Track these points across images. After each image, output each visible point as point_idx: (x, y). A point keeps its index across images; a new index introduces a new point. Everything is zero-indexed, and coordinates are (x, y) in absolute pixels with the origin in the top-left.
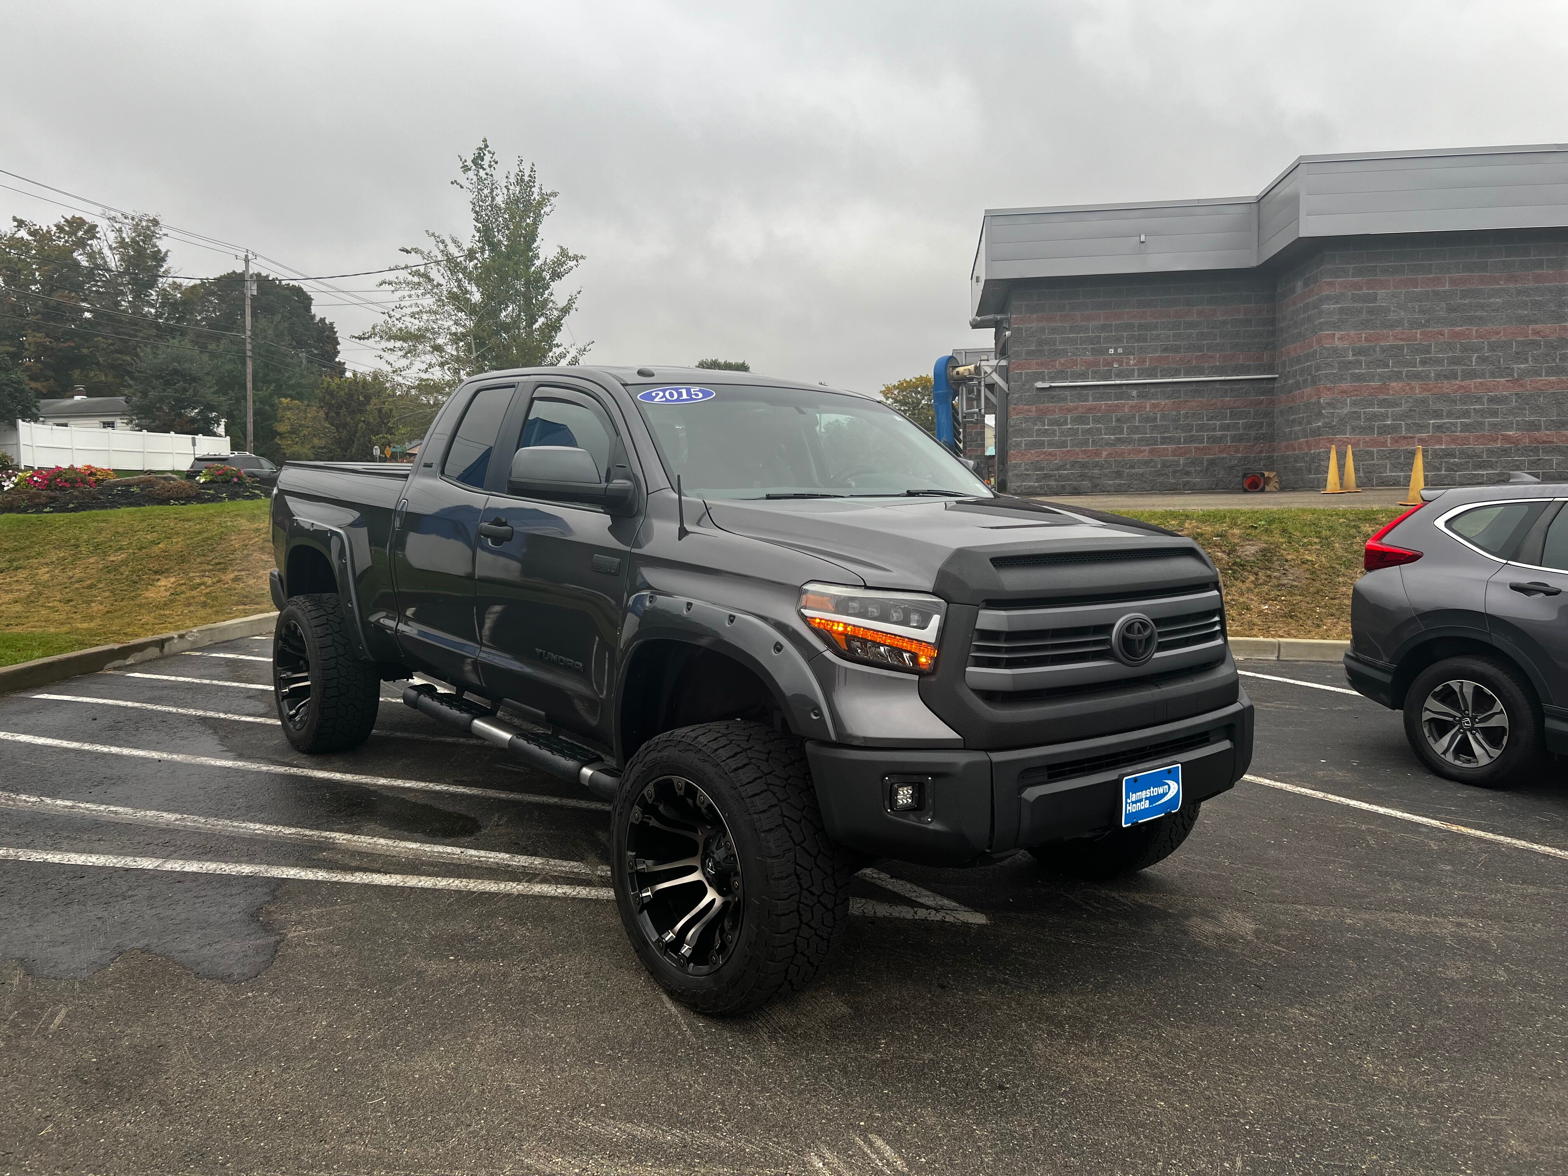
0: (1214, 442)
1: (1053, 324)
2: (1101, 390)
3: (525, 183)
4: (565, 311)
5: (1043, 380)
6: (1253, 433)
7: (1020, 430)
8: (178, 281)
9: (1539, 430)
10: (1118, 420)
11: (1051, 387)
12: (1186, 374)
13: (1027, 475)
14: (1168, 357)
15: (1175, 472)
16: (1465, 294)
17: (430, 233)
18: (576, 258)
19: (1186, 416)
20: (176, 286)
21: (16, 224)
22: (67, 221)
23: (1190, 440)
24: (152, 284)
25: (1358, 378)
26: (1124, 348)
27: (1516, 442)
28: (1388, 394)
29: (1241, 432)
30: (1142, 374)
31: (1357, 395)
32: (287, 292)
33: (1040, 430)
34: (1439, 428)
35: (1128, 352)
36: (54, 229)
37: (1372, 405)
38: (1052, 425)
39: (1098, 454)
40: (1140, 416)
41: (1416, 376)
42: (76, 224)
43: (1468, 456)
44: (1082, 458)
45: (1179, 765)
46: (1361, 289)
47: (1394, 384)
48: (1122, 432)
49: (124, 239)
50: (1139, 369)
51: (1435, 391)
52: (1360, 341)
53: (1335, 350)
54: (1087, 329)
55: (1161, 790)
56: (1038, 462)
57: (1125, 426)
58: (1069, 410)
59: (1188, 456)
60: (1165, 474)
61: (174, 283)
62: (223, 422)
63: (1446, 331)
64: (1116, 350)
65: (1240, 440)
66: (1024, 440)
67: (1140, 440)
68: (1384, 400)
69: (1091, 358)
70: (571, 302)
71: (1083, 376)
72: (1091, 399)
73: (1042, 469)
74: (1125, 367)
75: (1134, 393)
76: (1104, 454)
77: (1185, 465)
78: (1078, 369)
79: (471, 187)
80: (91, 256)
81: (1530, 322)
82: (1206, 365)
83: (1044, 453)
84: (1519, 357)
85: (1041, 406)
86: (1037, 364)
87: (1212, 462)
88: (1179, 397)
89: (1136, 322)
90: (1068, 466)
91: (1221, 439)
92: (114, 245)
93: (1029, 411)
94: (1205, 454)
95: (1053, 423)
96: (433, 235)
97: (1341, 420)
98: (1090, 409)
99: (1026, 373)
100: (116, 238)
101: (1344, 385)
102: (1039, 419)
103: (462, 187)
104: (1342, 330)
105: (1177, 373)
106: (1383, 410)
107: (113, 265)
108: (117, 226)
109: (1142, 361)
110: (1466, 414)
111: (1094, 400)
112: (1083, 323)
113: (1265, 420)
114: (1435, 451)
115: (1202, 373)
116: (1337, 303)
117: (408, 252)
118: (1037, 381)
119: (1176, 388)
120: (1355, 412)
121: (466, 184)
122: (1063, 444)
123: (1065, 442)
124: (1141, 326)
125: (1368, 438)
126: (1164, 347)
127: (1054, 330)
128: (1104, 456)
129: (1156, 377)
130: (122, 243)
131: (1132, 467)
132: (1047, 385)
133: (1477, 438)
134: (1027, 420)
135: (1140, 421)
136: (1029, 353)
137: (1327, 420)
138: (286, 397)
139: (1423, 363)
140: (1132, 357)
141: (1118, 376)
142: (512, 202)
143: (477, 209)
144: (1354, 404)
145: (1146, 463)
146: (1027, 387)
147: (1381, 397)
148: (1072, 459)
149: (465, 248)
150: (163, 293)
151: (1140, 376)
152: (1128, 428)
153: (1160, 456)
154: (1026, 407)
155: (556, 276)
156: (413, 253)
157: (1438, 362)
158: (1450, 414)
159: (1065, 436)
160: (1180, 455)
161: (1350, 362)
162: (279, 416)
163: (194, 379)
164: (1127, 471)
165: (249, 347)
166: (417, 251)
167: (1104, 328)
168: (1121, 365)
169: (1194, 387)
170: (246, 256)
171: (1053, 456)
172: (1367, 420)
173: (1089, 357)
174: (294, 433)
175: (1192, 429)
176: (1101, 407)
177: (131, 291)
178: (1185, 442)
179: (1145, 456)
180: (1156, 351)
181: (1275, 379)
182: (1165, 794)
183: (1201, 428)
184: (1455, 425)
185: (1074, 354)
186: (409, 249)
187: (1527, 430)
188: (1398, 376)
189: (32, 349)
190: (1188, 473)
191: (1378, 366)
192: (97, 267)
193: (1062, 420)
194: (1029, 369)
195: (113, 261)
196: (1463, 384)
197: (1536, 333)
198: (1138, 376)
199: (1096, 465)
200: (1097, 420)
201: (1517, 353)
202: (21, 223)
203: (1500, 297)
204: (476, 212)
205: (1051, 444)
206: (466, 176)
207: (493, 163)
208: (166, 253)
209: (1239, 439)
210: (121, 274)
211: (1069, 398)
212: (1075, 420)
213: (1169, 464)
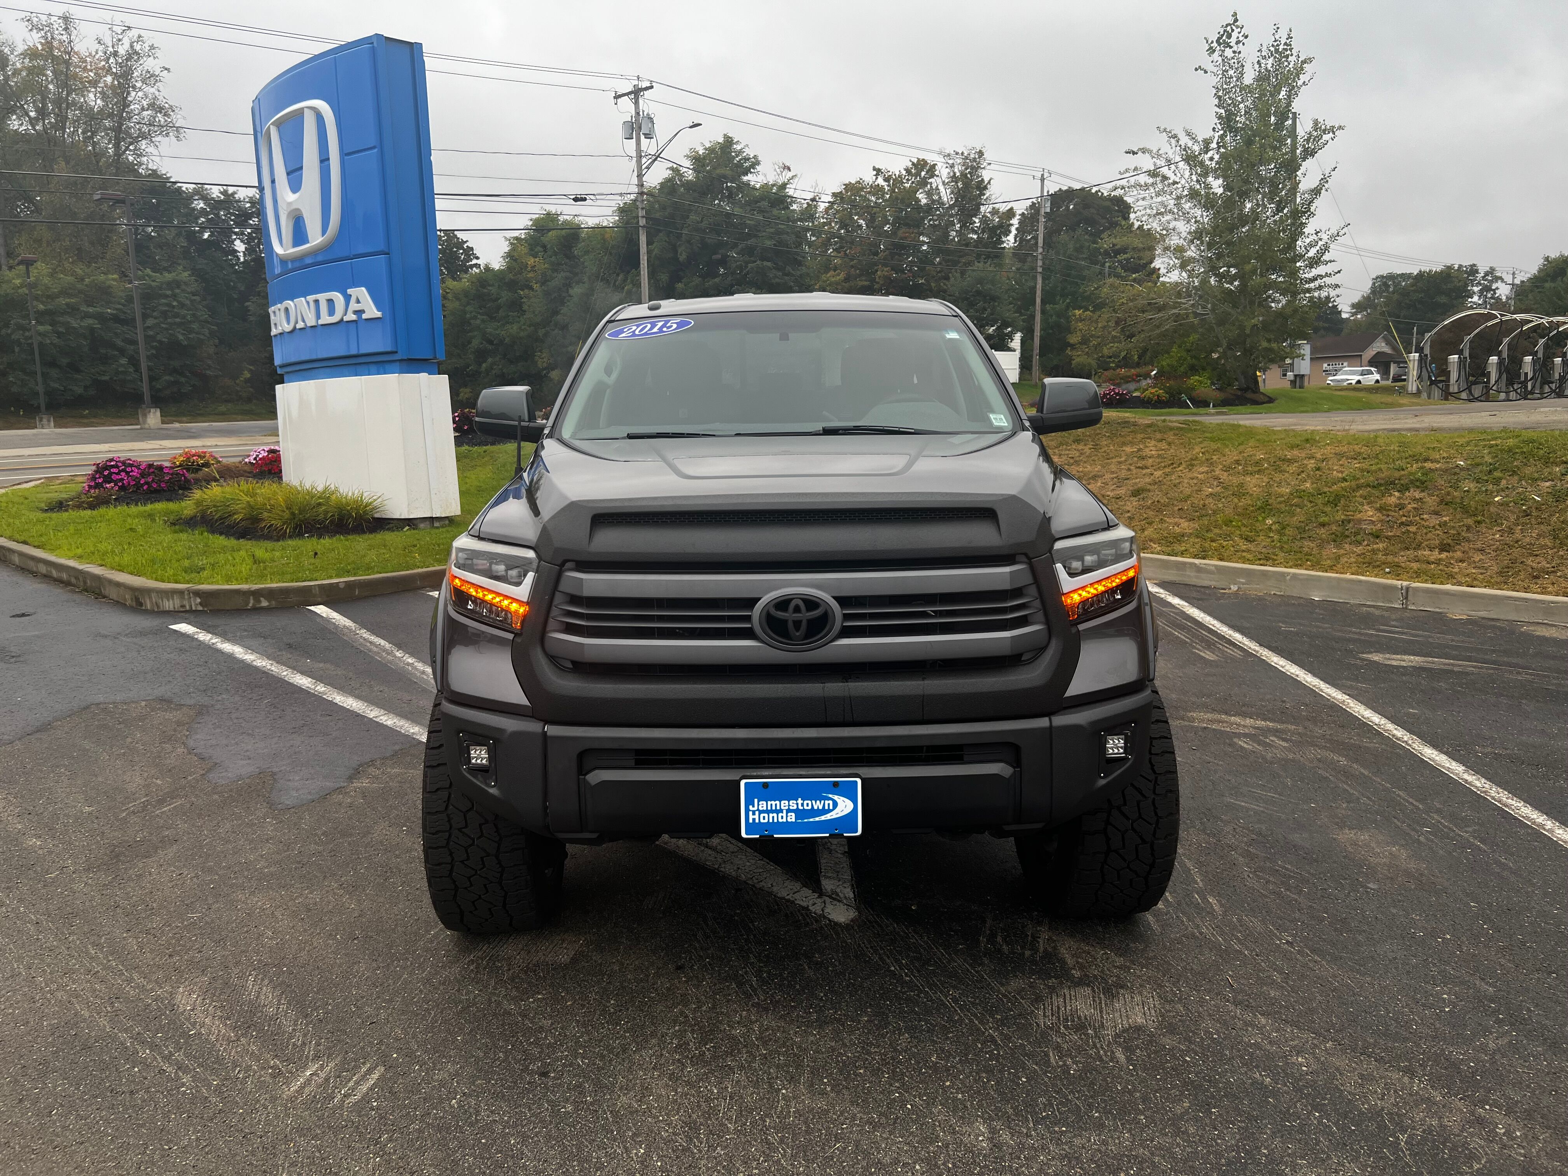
3: (1280, 52)
4: (1316, 192)
8: (997, 206)
17: (1162, 129)
18: (1332, 130)
20: (995, 212)
21: (875, 173)
22: (913, 164)
24: (976, 211)
32: (1108, 203)
36: (904, 172)
42: (920, 165)
45: (859, 781)
49: (955, 173)
55: (818, 805)
61: (994, 208)
62: (1018, 337)
70: (1324, 180)
79: (1215, 70)
80: (929, 194)
92: (947, 181)
96: (1165, 130)
100: (949, 173)
103: (1206, 72)
107: (945, 199)
108: (951, 162)
117: (1134, 153)
121: (1210, 67)
130: (954, 178)
138: (1079, 309)
142: (1262, 78)
143: (1220, 94)
149: (1200, 139)
150: (984, 220)
155: (1309, 153)
156: (1140, 153)
162: (1073, 327)
163: (994, 299)
165: (1040, 263)
166: (1144, 151)
170: (1043, 175)
174: (1085, 344)
177: (959, 222)
182: (824, 811)
186: (1135, 150)
189: (881, 282)
192: (933, 201)
195: (946, 195)
202: (878, 171)
204: (1219, 98)
206: (1211, 59)
207: (1241, 38)
208: (989, 182)
210: (951, 207)
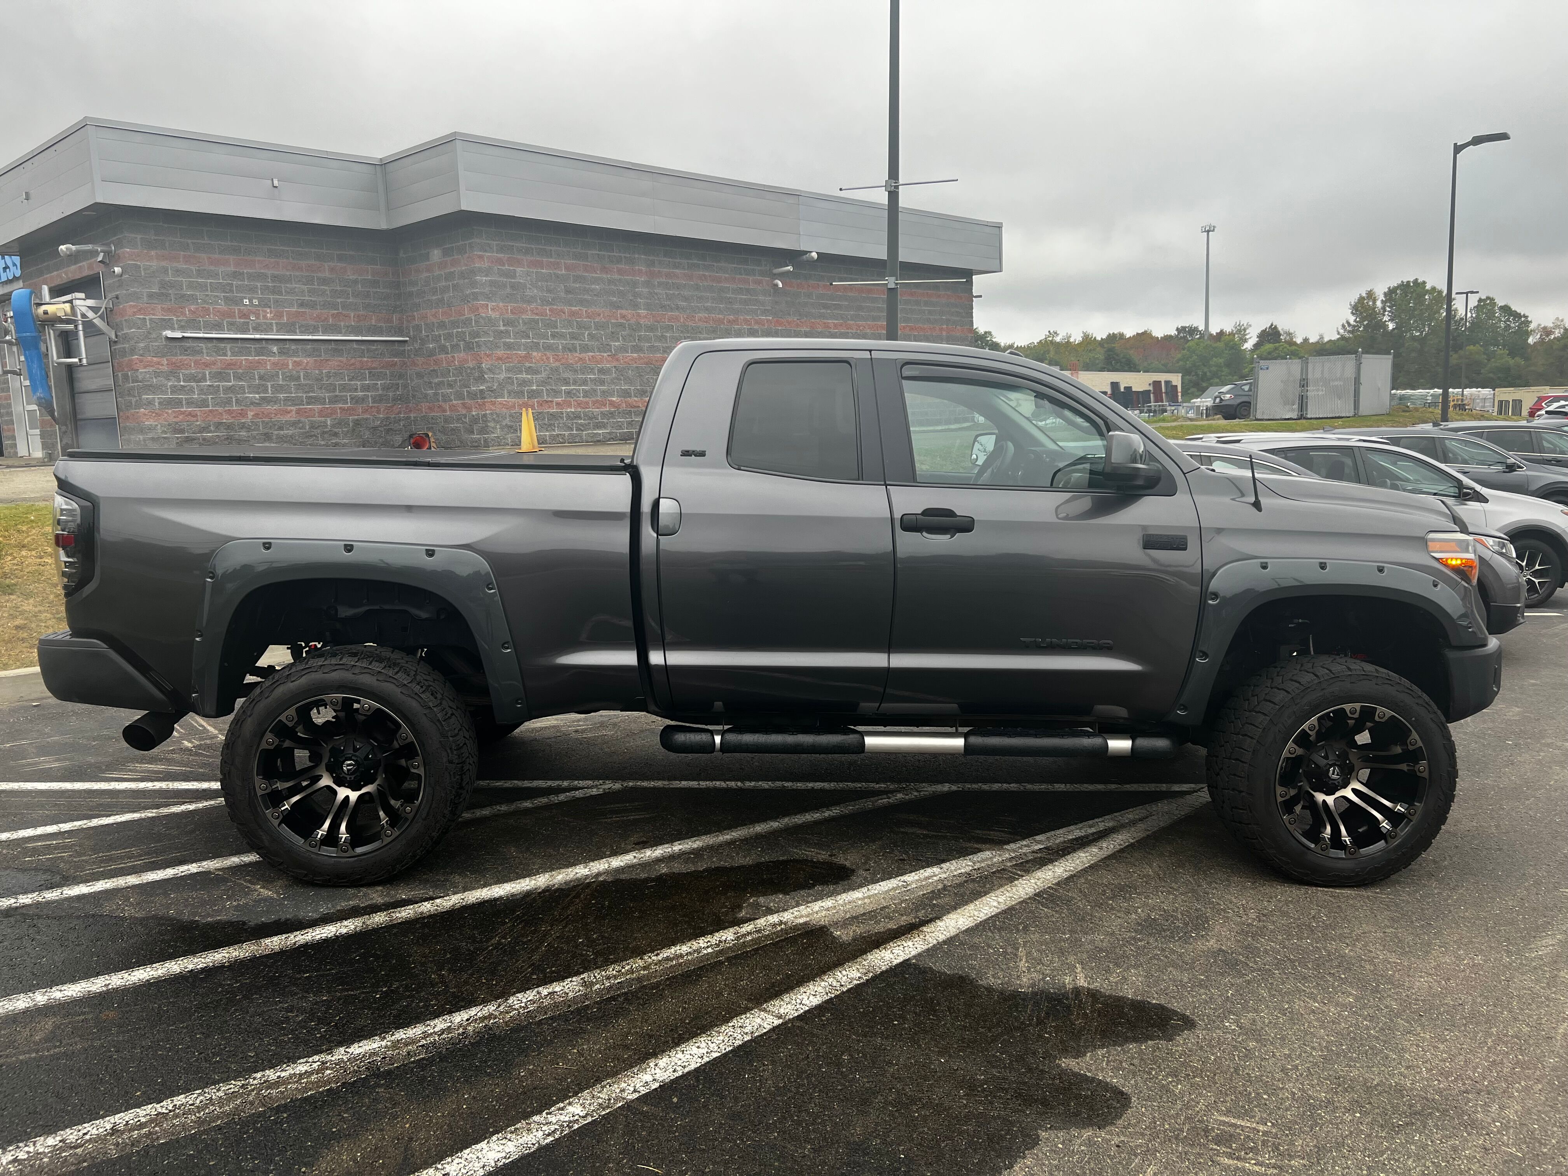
0: (357, 402)
1: (175, 264)
2: (239, 344)
5: (173, 329)
6: (391, 394)
7: (151, 386)
9: (630, 397)
10: (261, 378)
11: (183, 337)
12: (325, 332)
13: (164, 438)
14: (304, 313)
15: (324, 433)
16: (577, 279)
19: (329, 377)
23: (334, 400)
25: (509, 347)
26: (260, 300)
27: (618, 407)
28: (532, 363)
29: (380, 392)
30: (281, 328)
31: (510, 362)
33: (175, 386)
34: (569, 393)
35: (264, 304)
37: (521, 372)
38: (189, 381)
39: (243, 414)
40: (283, 374)
41: (548, 347)
43: (590, 418)
44: (226, 419)
46: (504, 265)
47: (535, 354)
48: (266, 391)
50: (277, 324)
51: (563, 361)
52: (507, 313)
53: (490, 319)
54: (217, 274)
56: (177, 423)
57: (269, 384)
58: (207, 365)
59: (334, 417)
60: (314, 435)
63: (566, 309)
64: (251, 301)
65: (381, 401)
66: (157, 397)
67: (286, 399)
68: (530, 367)
69: (225, 308)
71: (218, 327)
72: (229, 353)
73: (182, 431)
74: (261, 320)
75: (275, 349)
76: (250, 414)
77: (333, 426)
78: (212, 318)
81: (619, 307)
82: (342, 324)
83: (183, 413)
84: (614, 336)
85: (174, 359)
86: (163, 309)
87: (357, 423)
88: (320, 356)
89: (269, 272)
90: (212, 428)
91: (363, 399)
93: (158, 363)
94: (350, 415)
95: (189, 378)
97: (500, 384)
98: (230, 365)
99: (150, 320)
101: (500, 353)
102: (173, 373)
104: (492, 301)
105: (315, 331)
106: (529, 376)
109: (279, 315)
110: (584, 382)
111: (233, 354)
112: (212, 268)
113: (400, 382)
114: (568, 414)
115: (339, 332)
116: (487, 276)
118: (165, 329)
119: (316, 345)
120: (509, 378)
122: (204, 403)
123: (206, 400)
124: (275, 278)
125: (521, 401)
126: (299, 302)
127: (178, 272)
128: (250, 417)
129: (295, 333)
131: (281, 428)
132: (178, 335)
133: (594, 403)
134: (157, 374)
135: (283, 379)
136: (151, 296)
137: (489, 384)
139: (554, 336)
140: (268, 311)
141: (256, 329)
144: (508, 370)
145: (294, 424)
146: (154, 336)
147: (527, 365)
148: (216, 420)
151: (279, 331)
152: (272, 386)
153: (307, 417)
154: (155, 359)
157: (562, 336)
158: (575, 383)
159: (205, 394)
160: (326, 416)
161: (502, 332)
164: (276, 432)
167: (235, 275)
168: (258, 318)
169: (333, 345)
171: (193, 416)
172: (519, 385)
173: (222, 306)
175: (335, 389)
176: (241, 363)
178: (330, 402)
179: (292, 417)
180: (291, 305)
181: (406, 341)
183: (343, 388)
184: (578, 391)
185: (205, 302)
187: (624, 397)
188: (536, 346)
190: (336, 434)
191: (523, 337)
193: (200, 376)
194: (154, 315)
196: (581, 356)
197: (623, 317)
198: (278, 331)
199: (243, 426)
200: (238, 377)
201: (613, 333)
203: (598, 284)
205: (190, 403)
209: (379, 399)
211: (205, 351)
212: (213, 376)
213: (317, 425)
